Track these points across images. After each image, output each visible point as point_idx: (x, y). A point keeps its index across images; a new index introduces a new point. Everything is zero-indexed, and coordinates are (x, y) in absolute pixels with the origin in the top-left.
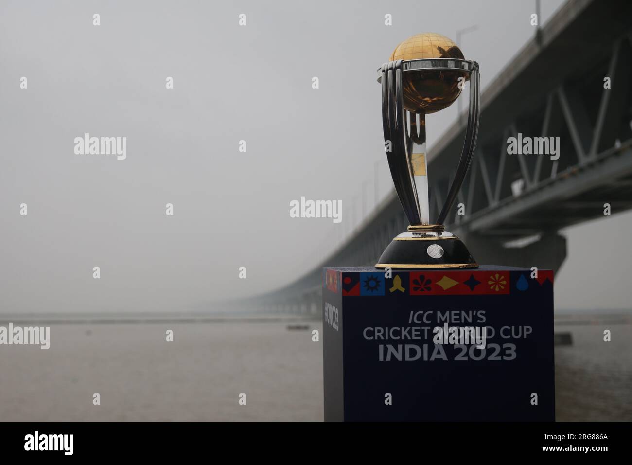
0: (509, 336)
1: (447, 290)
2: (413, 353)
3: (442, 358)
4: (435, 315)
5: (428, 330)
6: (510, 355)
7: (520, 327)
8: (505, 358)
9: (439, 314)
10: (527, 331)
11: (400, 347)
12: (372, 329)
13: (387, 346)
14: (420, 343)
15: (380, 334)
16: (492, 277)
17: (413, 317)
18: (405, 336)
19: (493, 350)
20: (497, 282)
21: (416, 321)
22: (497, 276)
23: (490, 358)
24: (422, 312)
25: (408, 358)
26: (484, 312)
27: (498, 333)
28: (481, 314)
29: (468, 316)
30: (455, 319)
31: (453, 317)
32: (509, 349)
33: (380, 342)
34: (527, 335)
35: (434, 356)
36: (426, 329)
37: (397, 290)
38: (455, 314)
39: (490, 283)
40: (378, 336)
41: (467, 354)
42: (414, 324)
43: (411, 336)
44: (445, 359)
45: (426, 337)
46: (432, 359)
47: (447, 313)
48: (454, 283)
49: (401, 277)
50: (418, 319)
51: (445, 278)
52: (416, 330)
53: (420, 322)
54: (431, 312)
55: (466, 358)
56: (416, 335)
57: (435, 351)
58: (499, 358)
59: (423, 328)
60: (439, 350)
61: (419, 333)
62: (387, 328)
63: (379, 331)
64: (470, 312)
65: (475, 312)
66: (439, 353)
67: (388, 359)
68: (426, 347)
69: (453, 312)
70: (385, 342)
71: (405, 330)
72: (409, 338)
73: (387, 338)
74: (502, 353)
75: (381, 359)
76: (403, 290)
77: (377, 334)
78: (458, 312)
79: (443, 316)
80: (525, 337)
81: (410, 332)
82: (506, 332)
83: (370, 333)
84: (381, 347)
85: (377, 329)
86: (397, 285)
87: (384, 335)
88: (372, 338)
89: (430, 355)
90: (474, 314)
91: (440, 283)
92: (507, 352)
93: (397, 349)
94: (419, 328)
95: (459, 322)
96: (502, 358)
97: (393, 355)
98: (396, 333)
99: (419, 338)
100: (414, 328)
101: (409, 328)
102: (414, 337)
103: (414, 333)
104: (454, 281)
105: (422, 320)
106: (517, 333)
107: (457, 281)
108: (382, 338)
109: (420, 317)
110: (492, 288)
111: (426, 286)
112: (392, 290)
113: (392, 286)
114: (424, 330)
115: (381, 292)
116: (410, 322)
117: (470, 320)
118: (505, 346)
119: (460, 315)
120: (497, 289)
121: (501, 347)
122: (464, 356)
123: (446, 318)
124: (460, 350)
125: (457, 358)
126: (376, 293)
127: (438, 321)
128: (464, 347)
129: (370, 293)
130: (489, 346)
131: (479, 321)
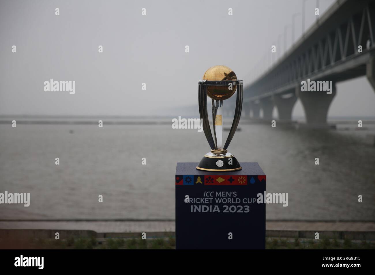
0: (246, 203)
1: (220, 183)
2: (205, 209)
3: (218, 212)
4: (215, 193)
5: (212, 199)
6: (247, 210)
7: (251, 199)
8: (245, 212)
9: (217, 193)
10: (254, 200)
11: (200, 206)
13: (194, 206)
14: (208, 205)
16: (239, 178)
17: (206, 194)
18: (202, 202)
19: (240, 208)
20: (242, 180)
21: (207, 196)
22: (242, 177)
23: (239, 211)
24: (209, 192)
25: (203, 211)
26: (236, 192)
27: (242, 201)
28: (235, 193)
29: (229, 194)
30: (223, 195)
31: (223, 194)
32: (247, 208)
34: (254, 202)
35: (214, 210)
36: (211, 199)
37: (199, 183)
38: (224, 193)
39: (239, 180)
41: (228, 210)
42: (206, 197)
43: (205, 202)
44: (219, 211)
45: (211, 203)
46: (214, 212)
47: (220, 192)
48: (223, 180)
49: (201, 177)
50: (208, 195)
51: (220, 178)
52: (207, 200)
53: (209, 196)
54: (213, 192)
55: (228, 212)
56: (207, 202)
57: (215, 208)
58: (242, 212)
59: (210, 199)
60: (216, 208)
61: (208, 201)
62: (194, 199)
64: (230, 192)
65: (232, 192)
66: (216, 209)
67: (195, 211)
68: (211, 206)
69: (223, 192)
70: (193, 204)
71: (202, 200)
72: (204, 203)
73: (194, 202)
74: (243, 209)
75: (192, 211)
76: (201, 183)
77: (190, 201)
78: (225, 192)
79: (218, 194)
80: (253, 203)
81: (204, 200)
82: (245, 201)
84: (192, 206)
85: (190, 199)
86: (199, 180)
87: (193, 201)
88: (188, 202)
89: (212, 210)
90: (232, 193)
91: (217, 180)
92: (246, 209)
93: (198, 208)
94: (208, 199)
95: (225, 196)
96: (243, 211)
97: (197, 210)
98: (198, 201)
99: (208, 203)
100: (206, 199)
101: (204, 199)
102: (206, 203)
103: (206, 201)
105: (209, 195)
106: (250, 201)
107: (225, 179)
108: (192, 203)
109: (209, 194)
110: (239, 182)
111: (212, 181)
112: (197, 183)
113: (197, 181)
115: (192, 183)
116: (204, 196)
117: (230, 196)
118: (245, 206)
120: (242, 183)
121: (243, 207)
122: (227, 210)
123: (220, 195)
124: (225, 208)
125: (224, 211)
126: (190, 184)
127: (216, 196)
128: (227, 207)
129: (187, 184)
130: (238, 206)
131: (234, 196)
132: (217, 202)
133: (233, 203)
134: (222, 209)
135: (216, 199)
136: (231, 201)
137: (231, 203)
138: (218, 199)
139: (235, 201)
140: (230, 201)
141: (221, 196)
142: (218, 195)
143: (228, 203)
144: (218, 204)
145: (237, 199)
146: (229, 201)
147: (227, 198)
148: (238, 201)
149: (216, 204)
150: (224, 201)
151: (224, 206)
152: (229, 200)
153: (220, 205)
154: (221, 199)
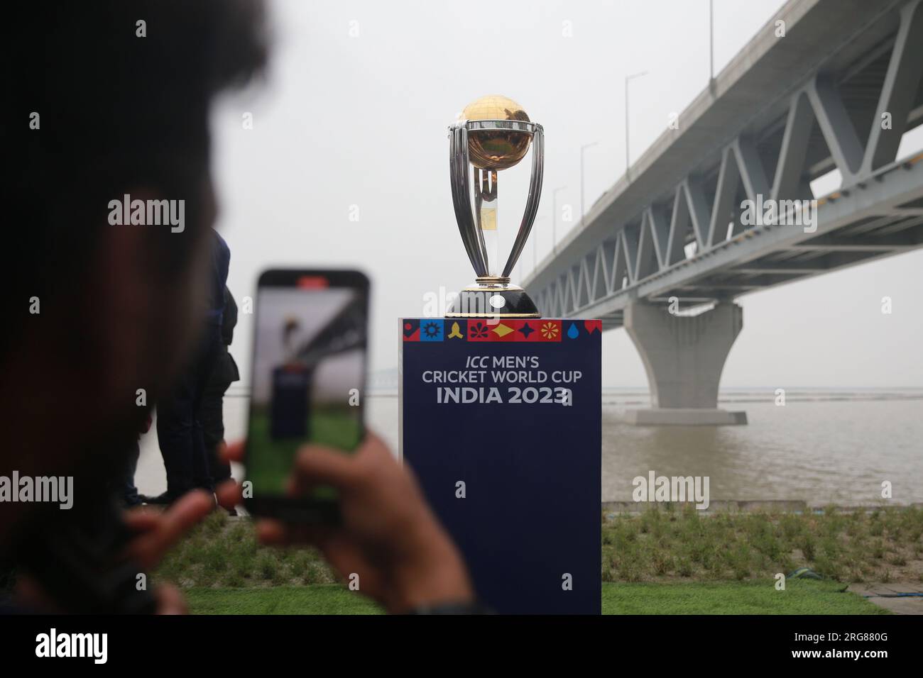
0: (560, 381)
1: (502, 337)
2: (470, 395)
3: (497, 401)
4: (491, 360)
5: (484, 374)
6: (561, 398)
8: (556, 401)
9: (495, 358)
10: (577, 375)
11: (457, 390)
12: (431, 373)
13: (445, 389)
14: (476, 387)
15: (439, 378)
16: (545, 326)
17: (470, 362)
18: (463, 379)
19: (545, 393)
20: (550, 330)
21: (473, 366)
22: (550, 324)
23: (542, 401)
24: (479, 357)
25: (465, 401)
26: (537, 358)
27: (550, 377)
28: (534, 359)
29: (522, 361)
30: (510, 364)
31: (508, 362)
32: (561, 392)
33: (438, 384)
34: (577, 379)
35: (490, 399)
36: (482, 373)
37: (456, 336)
38: (510, 360)
39: (543, 330)
40: (437, 380)
41: (521, 397)
42: (471, 369)
43: (468, 379)
44: (500, 401)
45: (482, 381)
46: (488, 401)
47: (503, 358)
48: (509, 330)
49: (459, 324)
50: (475, 364)
51: (501, 325)
52: (473, 374)
53: (477, 367)
54: (488, 357)
55: (520, 401)
56: (473, 379)
57: (491, 394)
58: (551, 401)
59: (479, 372)
60: (494, 393)
61: (475, 377)
62: (445, 372)
63: (438, 375)
64: (524, 358)
65: (528, 358)
66: (494, 395)
67: (446, 401)
68: (482, 390)
69: (508, 358)
70: (443, 385)
71: (462, 374)
72: (466, 381)
74: (554, 396)
75: (439, 401)
76: (461, 336)
77: (435, 377)
78: (513, 357)
79: (499, 361)
80: (575, 381)
81: (467, 376)
82: (558, 377)
83: (428, 377)
84: (439, 390)
85: (435, 372)
86: (456, 331)
87: (442, 378)
88: (431, 381)
89: (486, 397)
90: (528, 360)
91: (496, 330)
92: (558, 395)
93: (454, 392)
94: (476, 372)
95: (513, 367)
96: (553, 401)
97: (450, 398)
98: (454, 377)
99: (476, 381)
100: (471, 372)
101: (466, 372)
102: (471, 381)
103: (471, 377)
104: (509, 329)
105: (479, 365)
106: (567, 378)
107: (512, 328)
108: (441, 381)
109: (477, 362)
110: (545, 335)
111: (483, 333)
112: (450, 336)
113: (451, 332)
114: (480, 374)
115: (440, 338)
116: (467, 366)
117: (524, 365)
118: (556, 389)
119: (514, 360)
120: (550, 337)
121: (553, 390)
122: (518, 398)
123: (501, 364)
124: (514, 393)
125: (511, 401)
126: (435, 339)
127: (494, 366)
128: (518, 390)
129: (429, 339)
130: (542, 389)
131: (532, 366)
132: (495, 380)
133: (530, 381)
134: (506, 395)
135: (493, 372)
136: (527, 378)
137: (526, 381)
138: (499, 373)
139: (534, 377)
140: (524, 378)
141: (503, 366)
142: (499, 364)
143: (520, 381)
144: (498, 385)
145: (539, 373)
146: (522, 377)
147: (517, 370)
148: (542, 377)
149: (494, 385)
150: (512, 377)
151: (510, 390)
152: (523, 375)
153: (503, 387)
154: (505, 372)
